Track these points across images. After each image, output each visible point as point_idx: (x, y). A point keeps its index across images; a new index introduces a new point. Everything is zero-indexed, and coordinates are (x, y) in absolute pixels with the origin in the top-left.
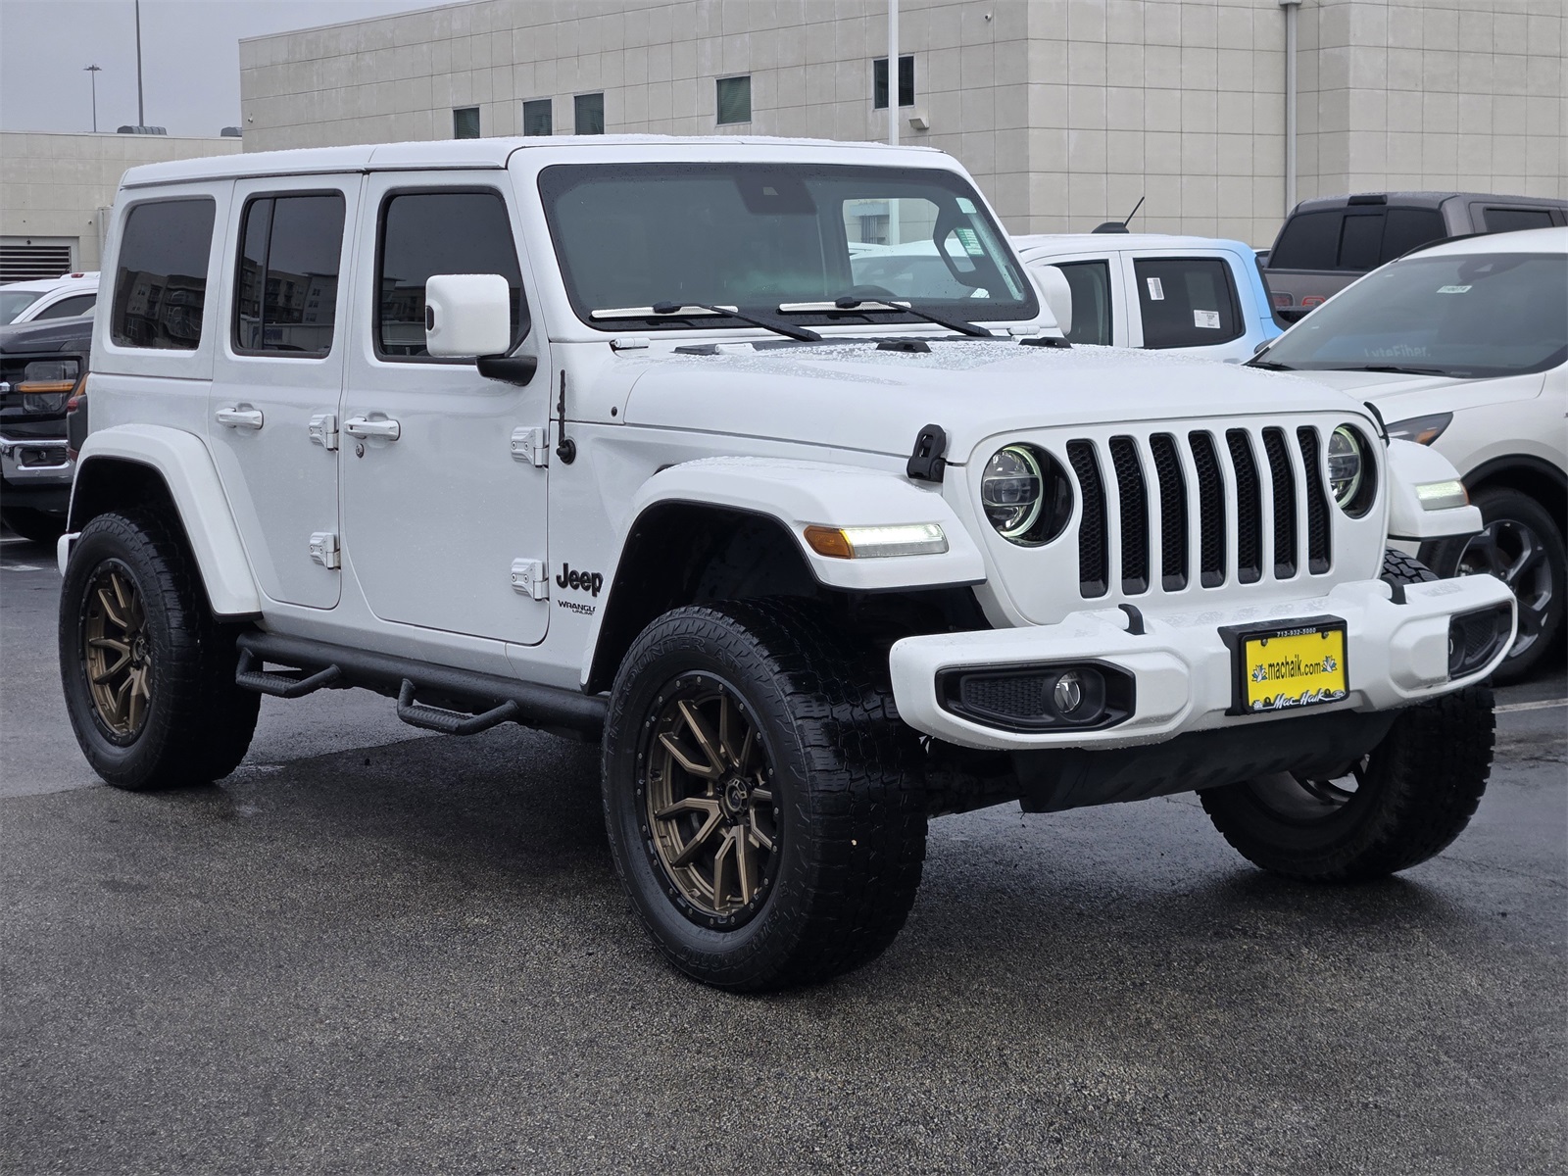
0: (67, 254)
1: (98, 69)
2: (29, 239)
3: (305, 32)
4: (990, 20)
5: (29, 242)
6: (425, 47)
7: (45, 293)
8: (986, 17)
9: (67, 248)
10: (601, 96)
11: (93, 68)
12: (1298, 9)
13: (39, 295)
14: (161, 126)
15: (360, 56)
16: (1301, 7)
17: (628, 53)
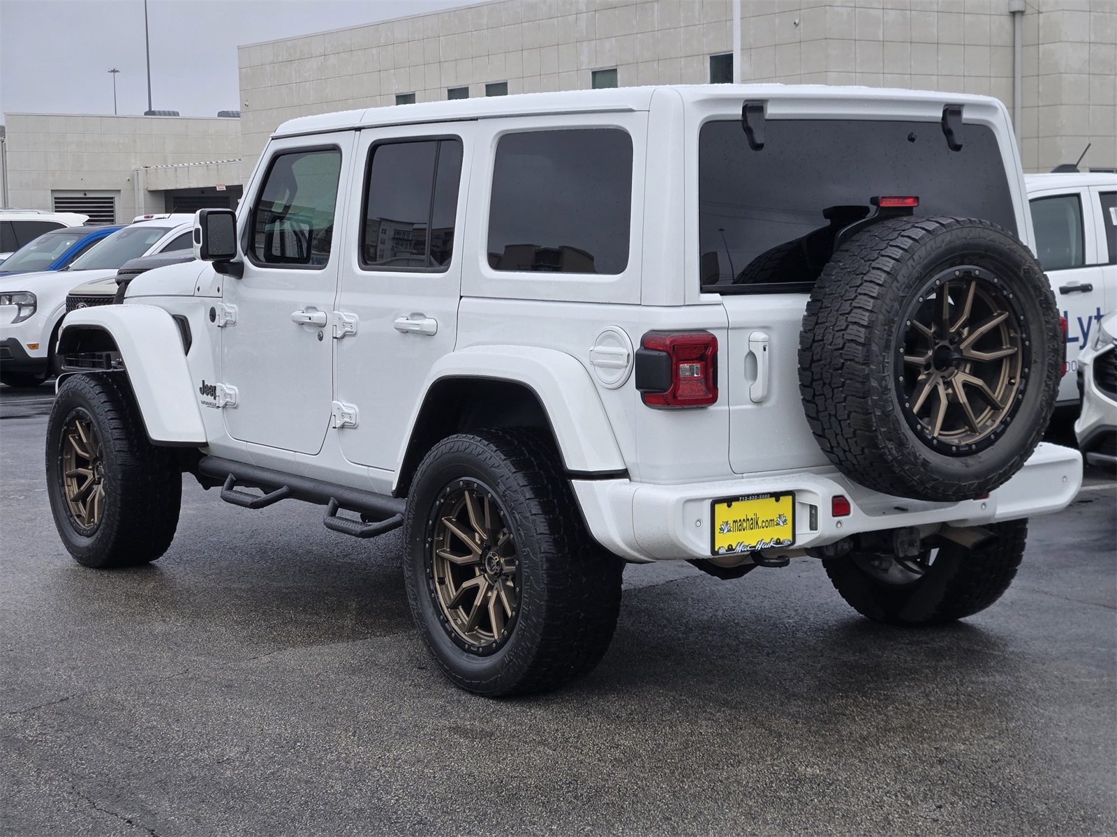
0: (112, 203)
1: (118, 71)
2: (85, 192)
3: (285, 41)
4: (797, 25)
5: (85, 194)
6: (374, 50)
7: (172, 229)
8: (795, 23)
9: (112, 198)
10: (506, 83)
11: (114, 71)
12: (1022, 15)
13: (167, 230)
14: (176, 110)
15: (327, 57)
16: (1026, 13)
17: (525, 53)
